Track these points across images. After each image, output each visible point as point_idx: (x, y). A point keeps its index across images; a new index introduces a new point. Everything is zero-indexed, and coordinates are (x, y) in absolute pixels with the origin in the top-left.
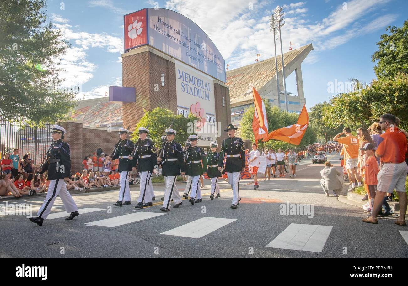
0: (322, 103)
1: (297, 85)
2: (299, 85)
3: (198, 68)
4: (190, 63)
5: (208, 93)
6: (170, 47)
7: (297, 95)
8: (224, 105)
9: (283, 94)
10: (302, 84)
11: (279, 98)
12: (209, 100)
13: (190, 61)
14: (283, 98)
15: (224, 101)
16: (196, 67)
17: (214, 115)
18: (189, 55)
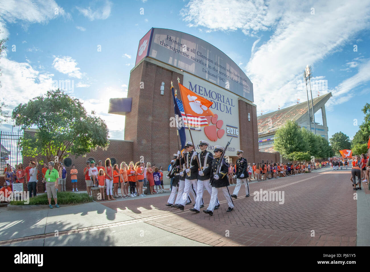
0: (339, 132)
1: (323, 118)
2: (324, 119)
3: (218, 85)
4: (207, 78)
5: (230, 108)
6: (179, 61)
7: (323, 125)
8: (249, 120)
9: (313, 123)
10: (326, 117)
11: (310, 126)
12: (231, 114)
13: (207, 77)
14: (313, 126)
15: (249, 117)
16: (215, 83)
17: (237, 128)
18: (206, 72)
